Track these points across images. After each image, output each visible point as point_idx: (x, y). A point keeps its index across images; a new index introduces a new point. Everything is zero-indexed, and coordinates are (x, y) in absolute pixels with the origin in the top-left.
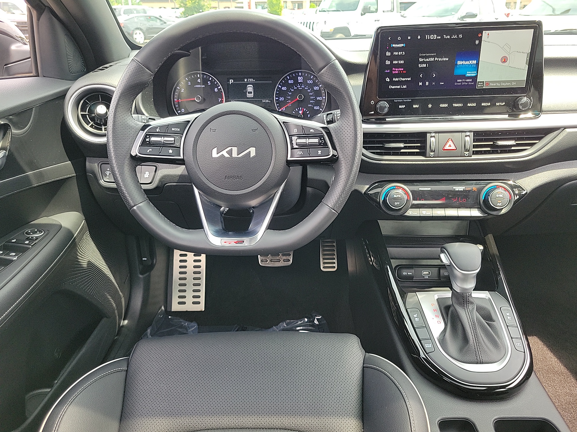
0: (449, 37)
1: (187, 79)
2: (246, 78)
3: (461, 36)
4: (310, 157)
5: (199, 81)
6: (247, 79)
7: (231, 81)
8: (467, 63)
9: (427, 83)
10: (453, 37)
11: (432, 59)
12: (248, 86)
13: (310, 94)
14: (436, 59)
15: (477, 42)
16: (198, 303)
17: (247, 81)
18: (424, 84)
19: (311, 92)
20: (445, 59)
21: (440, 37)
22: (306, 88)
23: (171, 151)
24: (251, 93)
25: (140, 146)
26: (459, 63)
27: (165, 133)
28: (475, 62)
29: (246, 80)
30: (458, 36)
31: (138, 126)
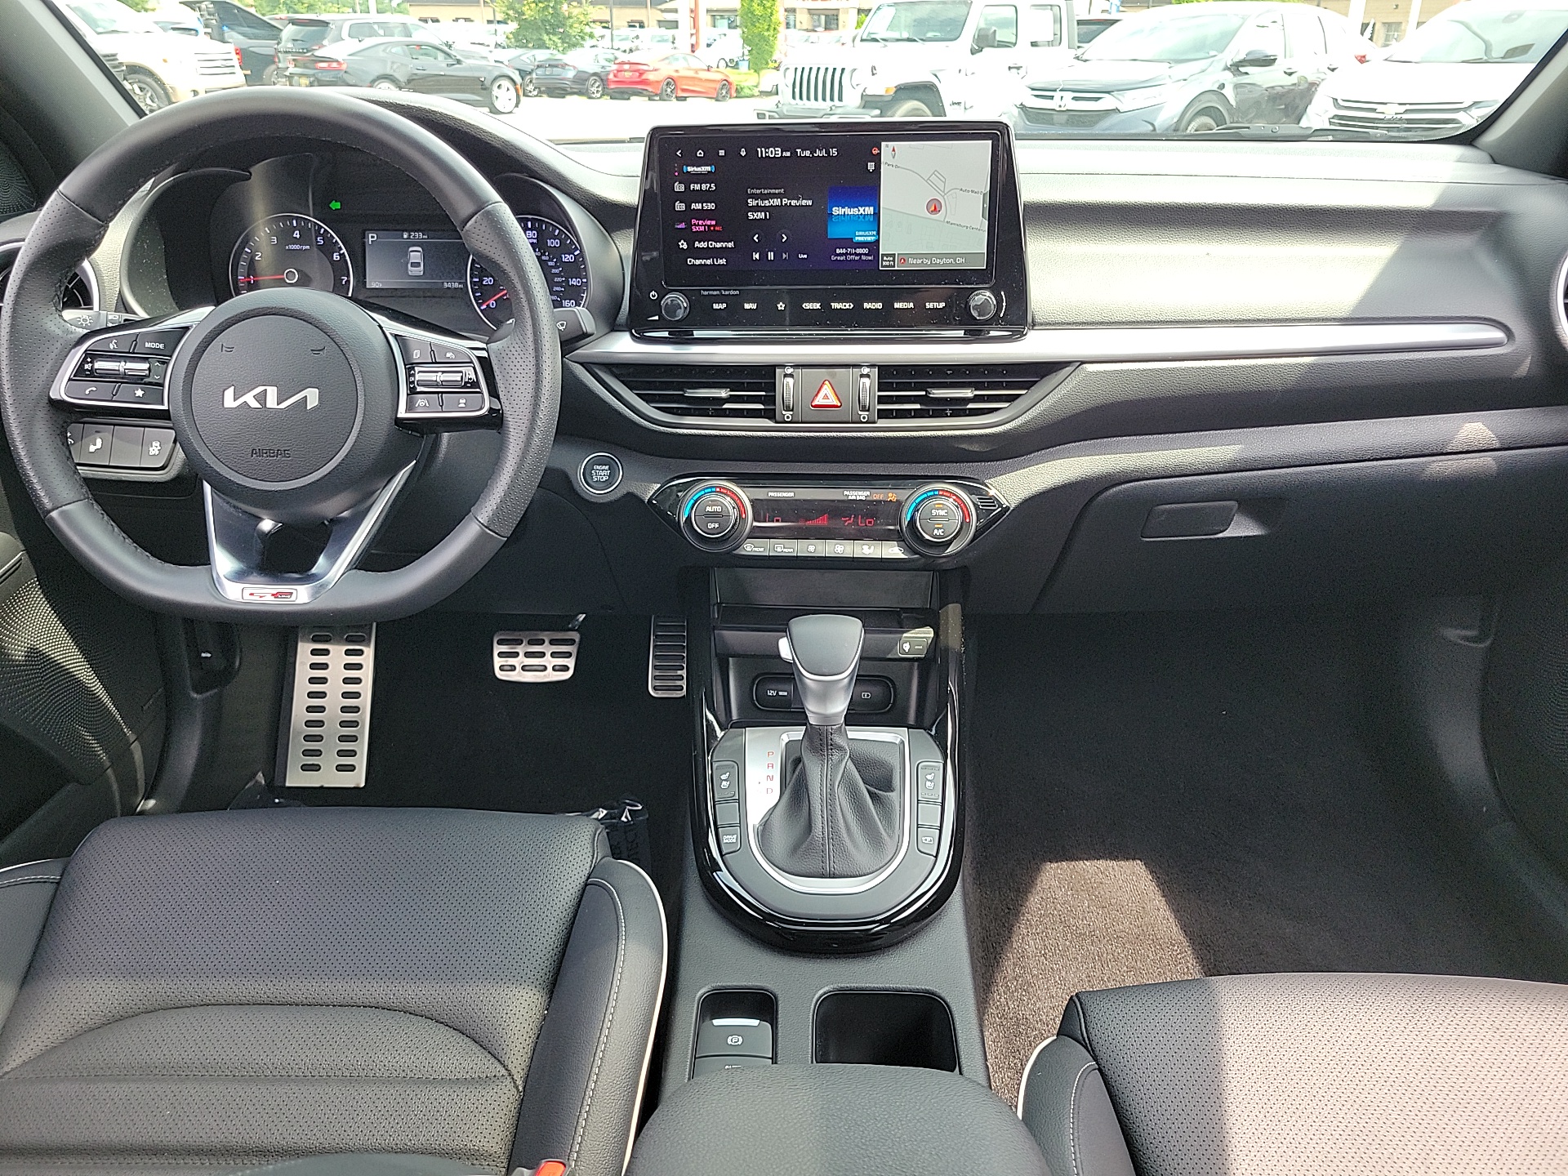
0: (808, 153)
1: (266, 229)
2: (406, 231)
3: (834, 152)
4: (443, 412)
5: (297, 234)
6: (409, 231)
7: (372, 237)
8: (854, 211)
9: (771, 256)
10: (818, 153)
11: (777, 202)
12: (411, 249)
13: (553, 271)
14: (785, 201)
15: (871, 166)
16: (351, 768)
17: (409, 238)
18: (764, 256)
19: (556, 267)
20: (804, 202)
21: (788, 154)
22: (543, 258)
23: (139, 393)
24: (418, 264)
25: (70, 379)
26: (836, 211)
27: (129, 353)
28: (870, 210)
29: (405, 236)
30: (828, 152)
31: (69, 336)
